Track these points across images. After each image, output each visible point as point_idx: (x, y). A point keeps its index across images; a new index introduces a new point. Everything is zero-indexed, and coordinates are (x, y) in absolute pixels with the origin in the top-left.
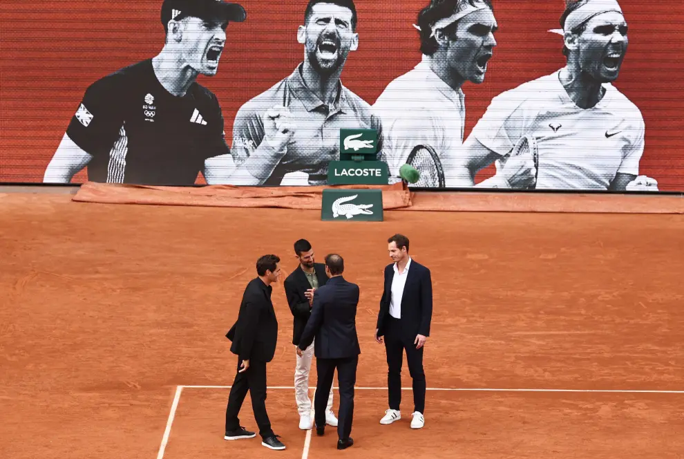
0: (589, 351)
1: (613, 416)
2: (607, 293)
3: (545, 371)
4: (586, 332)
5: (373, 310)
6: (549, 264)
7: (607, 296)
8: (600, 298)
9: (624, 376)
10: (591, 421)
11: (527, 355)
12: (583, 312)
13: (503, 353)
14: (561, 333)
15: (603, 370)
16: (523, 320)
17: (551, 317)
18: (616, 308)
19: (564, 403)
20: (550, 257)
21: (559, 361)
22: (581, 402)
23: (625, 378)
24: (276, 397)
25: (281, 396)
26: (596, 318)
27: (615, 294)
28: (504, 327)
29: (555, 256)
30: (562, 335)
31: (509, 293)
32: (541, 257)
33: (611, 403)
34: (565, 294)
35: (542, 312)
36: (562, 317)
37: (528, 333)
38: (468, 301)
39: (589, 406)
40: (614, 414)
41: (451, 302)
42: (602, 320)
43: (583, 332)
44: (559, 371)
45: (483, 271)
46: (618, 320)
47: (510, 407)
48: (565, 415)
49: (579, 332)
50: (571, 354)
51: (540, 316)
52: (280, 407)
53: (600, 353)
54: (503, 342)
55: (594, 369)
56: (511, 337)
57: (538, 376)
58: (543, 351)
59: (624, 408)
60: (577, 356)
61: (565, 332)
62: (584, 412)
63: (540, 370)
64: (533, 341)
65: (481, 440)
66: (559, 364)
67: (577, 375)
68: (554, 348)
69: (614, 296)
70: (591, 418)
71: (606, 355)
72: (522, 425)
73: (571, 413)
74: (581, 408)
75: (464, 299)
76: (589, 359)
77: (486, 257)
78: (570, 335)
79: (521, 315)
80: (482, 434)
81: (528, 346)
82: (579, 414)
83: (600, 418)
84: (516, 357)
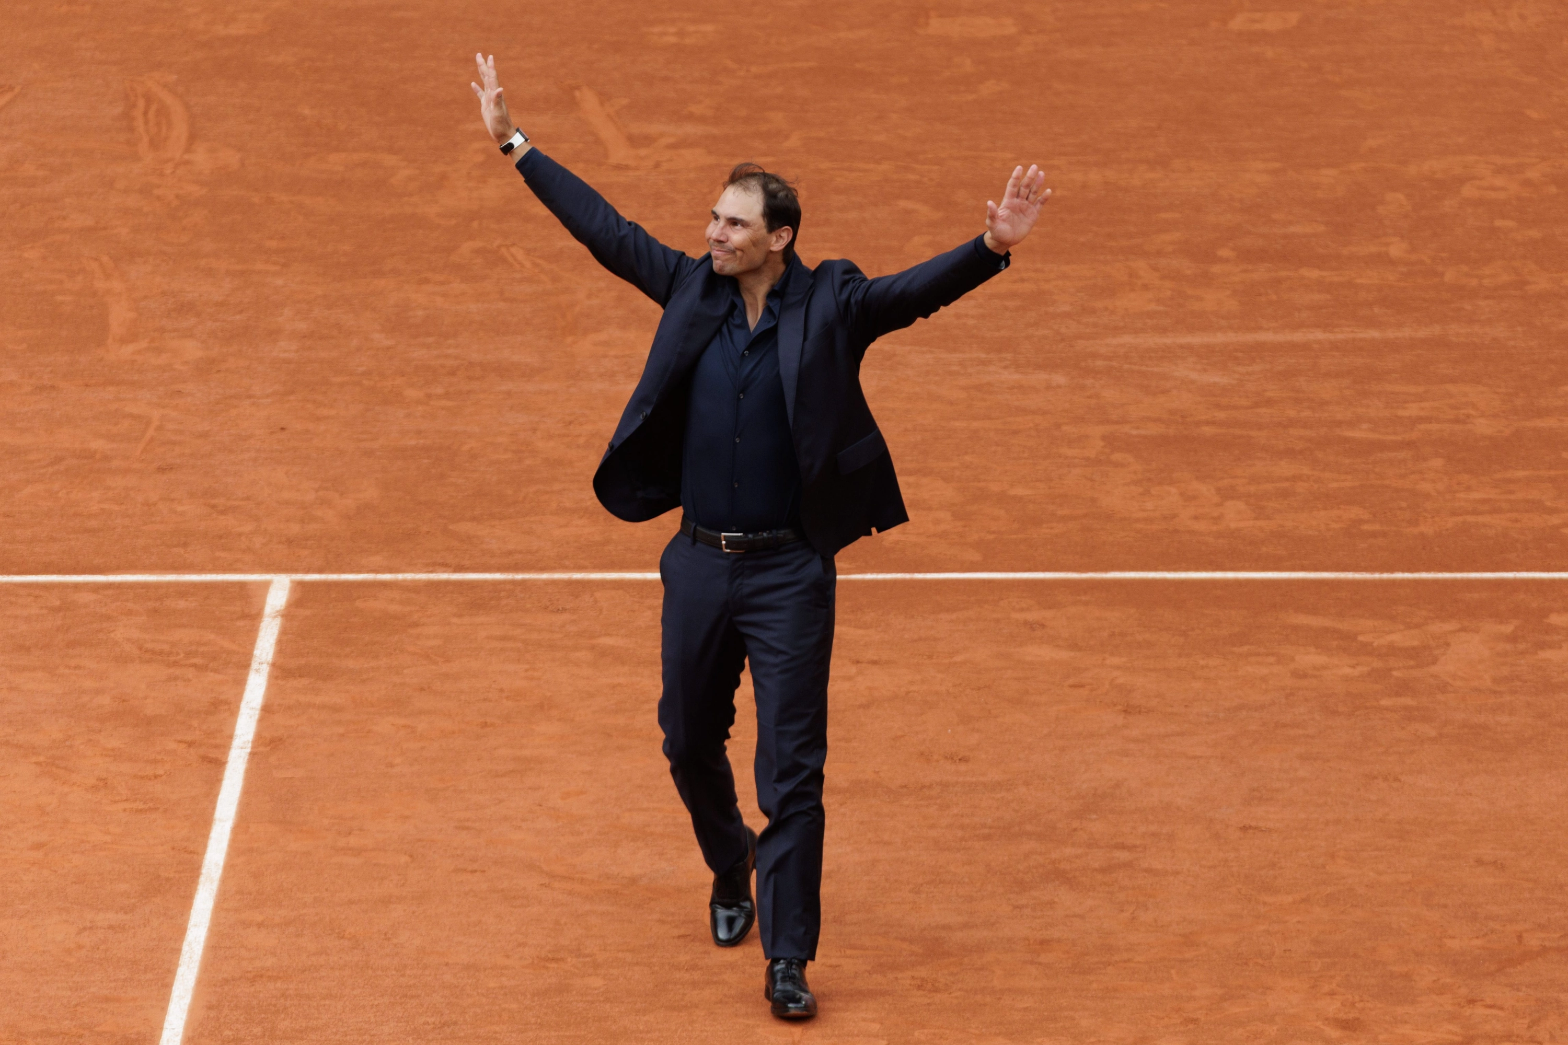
0: (1413, 410)
1: (1495, 680)
2: (1500, 170)
3: (1228, 494)
4: (1406, 333)
5: (528, 252)
6: (1270, 53)
7: (1499, 181)
8: (1468, 191)
9: (1552, 511)
10: (1408, 701)
11: (1153, 430)
12: (1397, 249)
13: (1058, 426)
14: (1298, 337)
15: (1469, 489)
16: (1146, 287)
17: (1261, 273)
18: (1535, 233)
19: (1296, 628)
20: (1272, 23)
21: (1290, 453)
22: (1370, 623)
23: (1555, 520)
24: (109, 618)
25: (130, 613)
26: (1450, 276)
27: (1533, 174)
28: (1067, 315)
29: (1293, 18)
30: (1305, 347)
31: (1094, 176)
32: (1238, 23)
33: (1491, 627)
34: (1328, 175)
35: (1224, 253)
36: (1312, 274)
37: (1168, 340)
38: (924, 211)
39: (1398, 638)
40: (1505, 671)
41: (853, 215)
42: (1474, 282)
43: (1391, 334)
44: (1285, 494)
45: (989, 88)
46: (1541, 282)
47: (1074, 646)
48: (1299, 675)
49: (1374, 334)
50: (1339, 424)
51: (1216, 269)
52: (123, 660)
53: (1457, 421)
54: (1059, 379)
55: (1425, 487)
56: (1095, 356)
57: (1196, 518)
58: (1221, 415)
59: (1542, 646)
60: (1361, 433)
61: (1319, 335)
62: (1377, 664)
63: (1205, 489)
64: (1184, 370)
65: (945, 786)
66: (1285, 468)
67: (1355, 512)
68: (1269, 402)
69: (1527, 183)
70: (1404, 688)
71: (1483, 427)
72: (1120, 720)
73: (1324, 667)
74: (1367, 650)
75: (903, 204)
76: (1409, 444)
77: (1009, 27)
78: (1335, 346)
79: (1140, 265)
80: (950, 758)
81: (1165, 392)
82: (1356, 672)
83: (1443, 688)
84: (1109, 440)
